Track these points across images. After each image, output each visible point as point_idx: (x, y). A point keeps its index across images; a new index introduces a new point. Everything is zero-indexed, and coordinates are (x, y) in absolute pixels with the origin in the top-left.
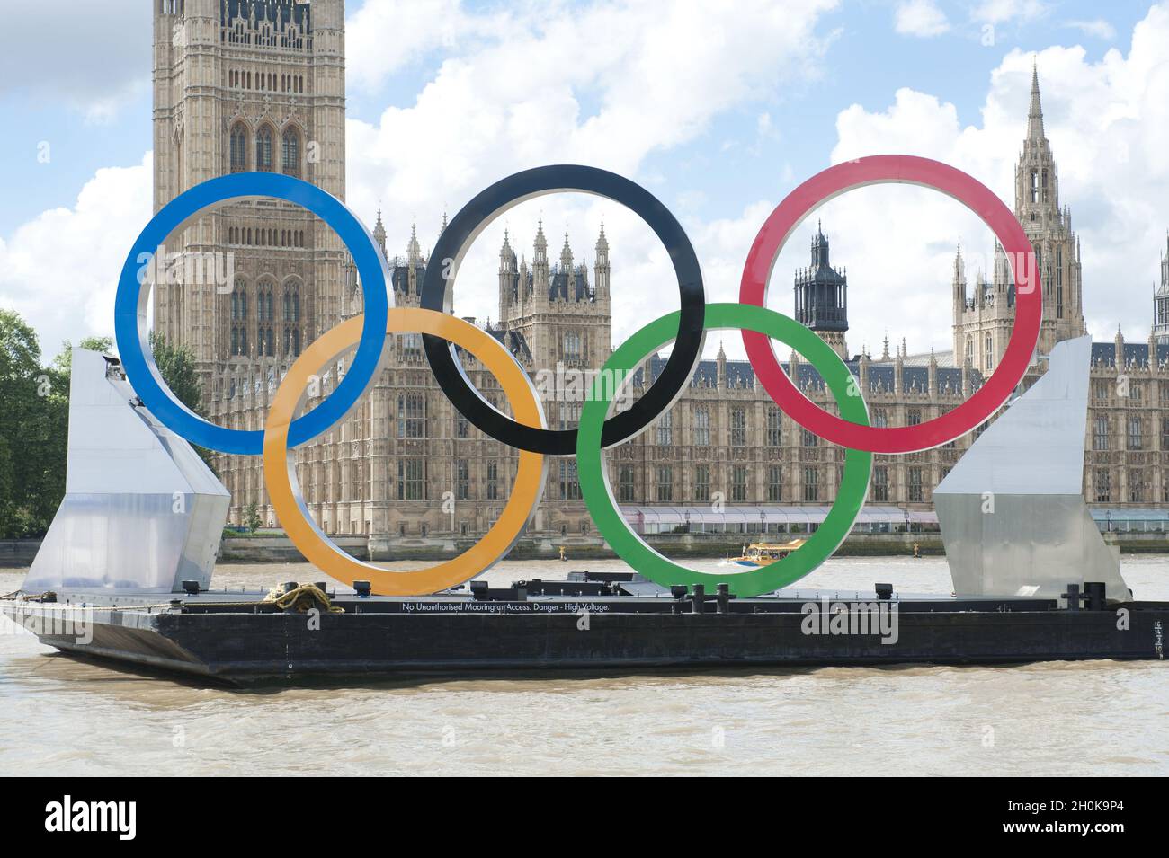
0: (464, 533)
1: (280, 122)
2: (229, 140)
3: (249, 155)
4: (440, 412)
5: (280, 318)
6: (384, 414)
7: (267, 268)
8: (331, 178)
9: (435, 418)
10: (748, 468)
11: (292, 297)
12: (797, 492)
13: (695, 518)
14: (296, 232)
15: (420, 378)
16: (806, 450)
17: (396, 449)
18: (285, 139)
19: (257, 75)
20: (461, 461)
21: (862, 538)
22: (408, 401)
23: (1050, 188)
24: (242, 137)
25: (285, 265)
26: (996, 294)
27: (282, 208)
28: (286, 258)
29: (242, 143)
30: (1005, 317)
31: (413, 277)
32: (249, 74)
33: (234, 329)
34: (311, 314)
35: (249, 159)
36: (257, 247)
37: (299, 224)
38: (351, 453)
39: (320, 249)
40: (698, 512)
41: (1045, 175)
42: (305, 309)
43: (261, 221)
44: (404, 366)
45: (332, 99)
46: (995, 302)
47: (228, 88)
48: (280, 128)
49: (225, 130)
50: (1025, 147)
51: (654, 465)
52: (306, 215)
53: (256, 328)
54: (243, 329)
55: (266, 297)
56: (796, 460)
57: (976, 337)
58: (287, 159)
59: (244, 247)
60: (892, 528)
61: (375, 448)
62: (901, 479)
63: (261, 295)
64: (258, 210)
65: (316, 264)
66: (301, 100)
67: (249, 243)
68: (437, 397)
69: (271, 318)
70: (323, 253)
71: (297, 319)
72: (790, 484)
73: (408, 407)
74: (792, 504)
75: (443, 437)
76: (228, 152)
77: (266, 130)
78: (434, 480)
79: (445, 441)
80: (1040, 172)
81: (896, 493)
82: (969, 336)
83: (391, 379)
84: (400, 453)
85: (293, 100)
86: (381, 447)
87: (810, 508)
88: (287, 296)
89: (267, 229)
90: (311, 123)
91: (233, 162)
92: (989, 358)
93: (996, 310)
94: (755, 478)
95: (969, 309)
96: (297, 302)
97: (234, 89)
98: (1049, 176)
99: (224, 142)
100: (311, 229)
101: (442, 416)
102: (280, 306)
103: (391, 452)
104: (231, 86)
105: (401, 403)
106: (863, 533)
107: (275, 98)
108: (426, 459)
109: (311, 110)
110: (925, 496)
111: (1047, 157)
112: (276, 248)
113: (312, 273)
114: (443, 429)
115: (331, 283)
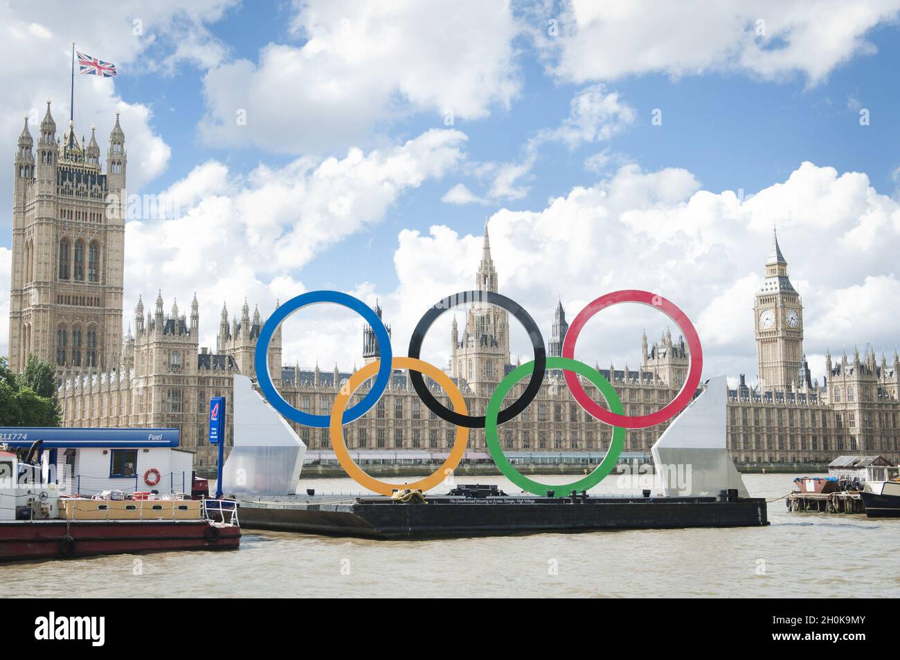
0: (201, 465)
1: (88, 239)
2: (59, 247)
3: (70, 255)
4: (190, 399)
5: (84, 346)
6: (160, 400)
7: (78, 318)
8: (116, 269)
9: (187, 402)
10: (349, 430)
11: (92, 334)
12: (374, 443)
13: (324, 457)
14: (95, 298)
15: (180, 380)
16: (379, 421)
17: (166, 419)
18: (91, 248)
19: (76, 212)
20: (201, 425)
21: (409, 467)
22: (173, 393)
23: (493, 285)
24: (66, 246)
25: (89, 317)
26: (475, 340)
27: (88, 285)
28: (90, 312)
29: (66, 249)
30: (479, 352)
31: (177, 325)
32: (72, 211)
33: (59, 351)
34: (102, 344)
35: (70, 258)
36: (73, 306)
37: (97, 294)
38: (138, 420)
39: (109, 308)
40: (324, 453)
41: (491, 279)
42: (99, 341)
43: (76, 292)
44: (171, 374)
45: (118, 226)
46: (474, 344)
47: (60, 219)
48: (88, 241)
49: (57, 241)
50: (482, 264)
51: (300, 428)
52: (101, 289)
53: (71, 350)
54: (64, 351)
55: (77, 334)
56: (374, 425)
57: (464, 362)
58: (91, 259)
59: (66, 306)
60: (424, 462)
61: (154, 418)
62: (427, 436)
63: (74, 333)
64: (75, 286)
65: (106, 316)
66: (100, 226)
67: (69, 304)
68: (189, 390)
69: (79, 345)
70: (110, 310)
71: (94, 346)
72: (370, 439)
73: (173, 396)
74: (371, 449)
75: (191, 412)
76: (59, 253)
77: (80, 243)
78: (186, 436)
79: (193, 415)
80: (489, 277)
81: (424, 443)
82: (460, 361)
83: (164, 381)
84: (168, 421)
85: (96, 227)
86: (158, 418)
87: (381, 451)
88: (89, 333)
89: (79, 297)
90: (105, 239)
91: (61, 259)
92: (471, 373)
93: (474, 348)
94: (352, 435)
95: (460, 347)
96: (94, 337)
97: (63, 219)
98: (493, 279)
99: (56, 249)
100: (104, 297)
101: (191, 401)
102: (85, 339)
103: (163, 421)
104: (61, 218)
105: (169, 394)
106: (409, 464)
107: (86, 225)
108: (182, 424)
109: (106, 232)
110: (438, 445)
111: (492, 269)
112: (84, 307)
113: (104, 321)
114: (191, 408)
115: (115, 327)
